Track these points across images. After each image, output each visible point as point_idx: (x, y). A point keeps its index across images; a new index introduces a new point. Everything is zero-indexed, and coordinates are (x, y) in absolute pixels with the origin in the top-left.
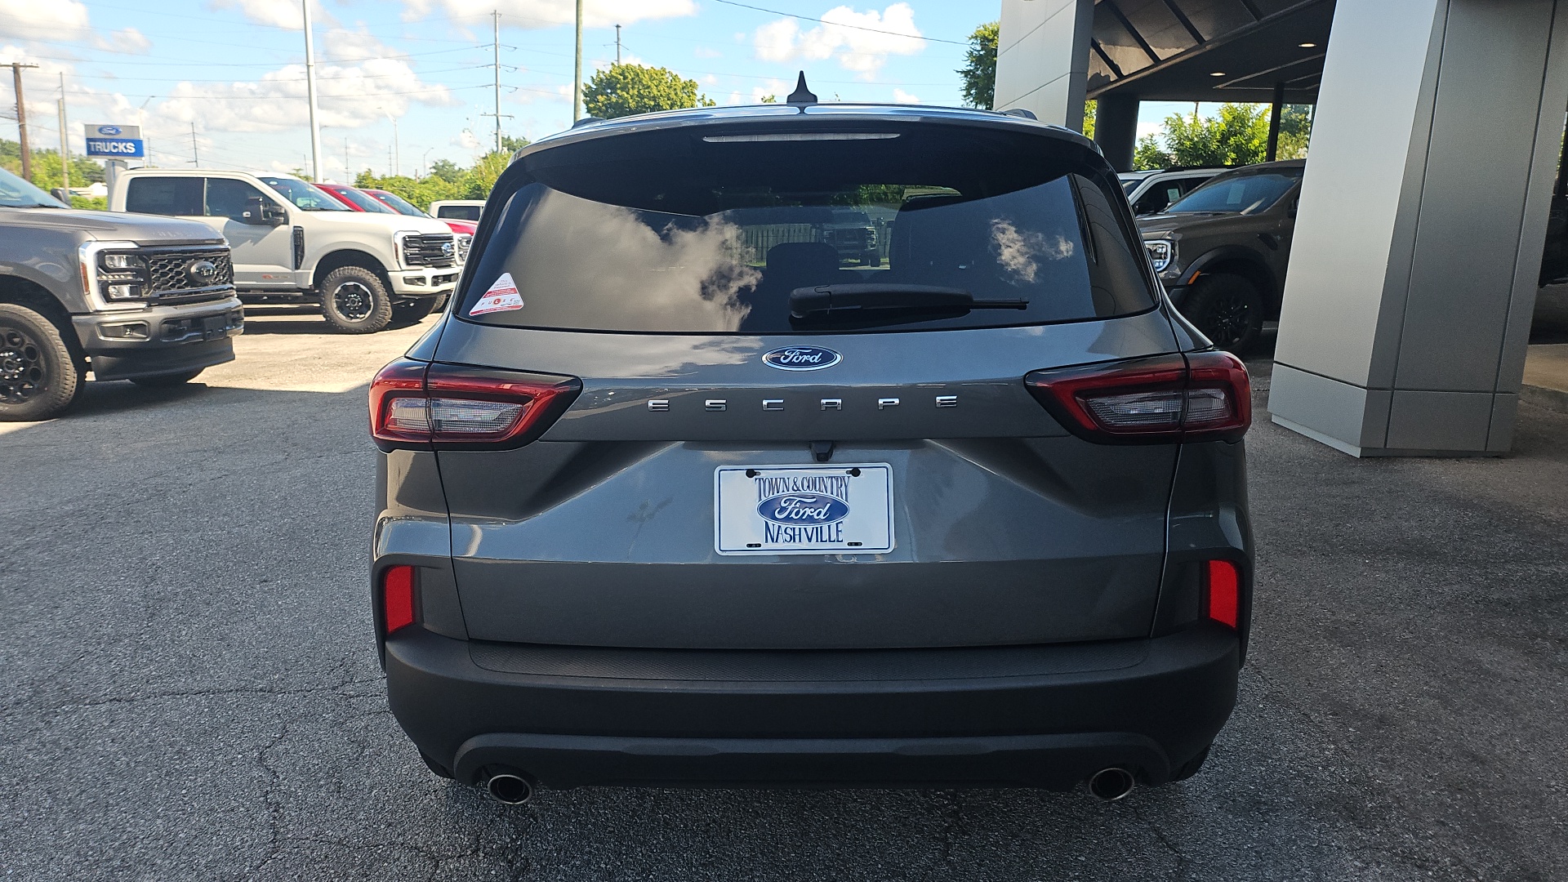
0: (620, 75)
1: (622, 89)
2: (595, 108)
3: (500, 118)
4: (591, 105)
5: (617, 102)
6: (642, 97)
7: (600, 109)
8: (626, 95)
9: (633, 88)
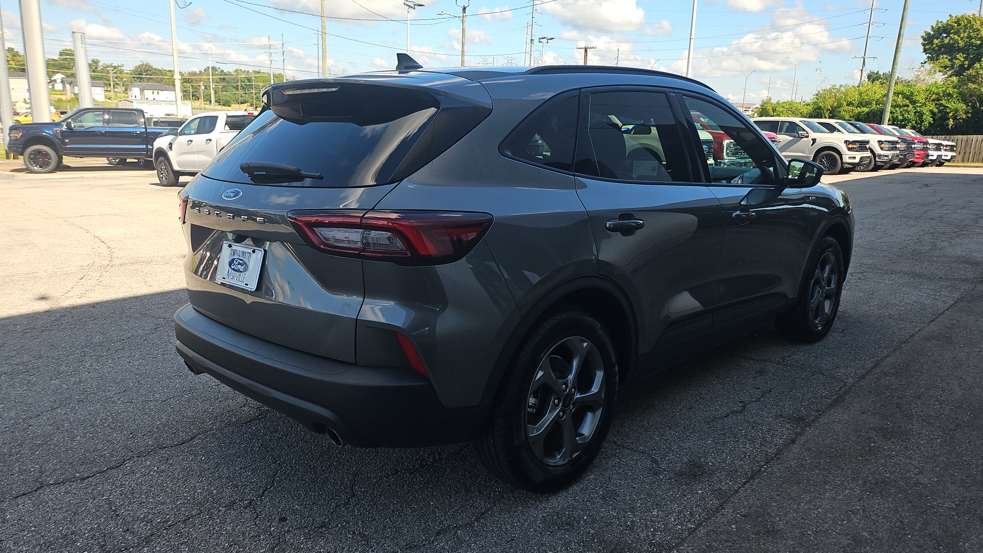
0: (955, 23)
1: (955, 33)
2: (929, 49)
3: (866, 59)
4: (927, 47)
5: (949, 43)
6: (970, 37)
7: (933, 49)
8: (957, 38)
9: (964, 32)
